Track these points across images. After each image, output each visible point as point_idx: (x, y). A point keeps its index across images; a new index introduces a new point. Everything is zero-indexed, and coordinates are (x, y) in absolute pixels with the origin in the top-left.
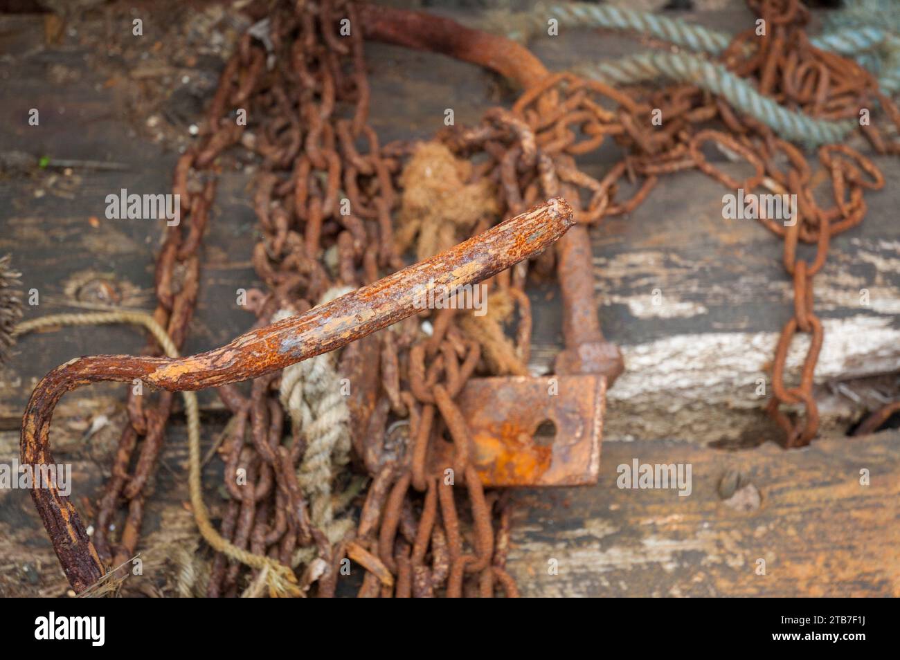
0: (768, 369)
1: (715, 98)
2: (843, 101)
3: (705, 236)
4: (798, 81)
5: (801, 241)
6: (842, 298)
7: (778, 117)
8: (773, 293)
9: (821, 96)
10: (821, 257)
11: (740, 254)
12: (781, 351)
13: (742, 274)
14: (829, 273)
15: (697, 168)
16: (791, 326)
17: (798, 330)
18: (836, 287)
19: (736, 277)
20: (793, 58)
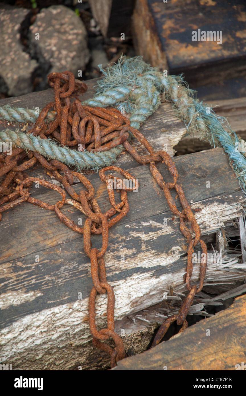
0: (87, 320)
1: (34, 153)
2: (111, 136)
3: (36, 245)
4: (82, 131)
5: (92, 234)
6: (123, 264)
7: (73, 157)
8: (81, 272)
9: (97, 137)
10: (105, 243)
11: (59, 251)
12: (92, 307)
13: (62, 264)
14: (113, 251)
15: (27, 202)
16: (93, 292)
17: (98, 294)
18: (118, 258)
19: (58, 268)
20: (76, 117)
